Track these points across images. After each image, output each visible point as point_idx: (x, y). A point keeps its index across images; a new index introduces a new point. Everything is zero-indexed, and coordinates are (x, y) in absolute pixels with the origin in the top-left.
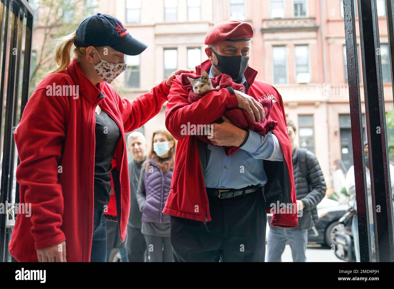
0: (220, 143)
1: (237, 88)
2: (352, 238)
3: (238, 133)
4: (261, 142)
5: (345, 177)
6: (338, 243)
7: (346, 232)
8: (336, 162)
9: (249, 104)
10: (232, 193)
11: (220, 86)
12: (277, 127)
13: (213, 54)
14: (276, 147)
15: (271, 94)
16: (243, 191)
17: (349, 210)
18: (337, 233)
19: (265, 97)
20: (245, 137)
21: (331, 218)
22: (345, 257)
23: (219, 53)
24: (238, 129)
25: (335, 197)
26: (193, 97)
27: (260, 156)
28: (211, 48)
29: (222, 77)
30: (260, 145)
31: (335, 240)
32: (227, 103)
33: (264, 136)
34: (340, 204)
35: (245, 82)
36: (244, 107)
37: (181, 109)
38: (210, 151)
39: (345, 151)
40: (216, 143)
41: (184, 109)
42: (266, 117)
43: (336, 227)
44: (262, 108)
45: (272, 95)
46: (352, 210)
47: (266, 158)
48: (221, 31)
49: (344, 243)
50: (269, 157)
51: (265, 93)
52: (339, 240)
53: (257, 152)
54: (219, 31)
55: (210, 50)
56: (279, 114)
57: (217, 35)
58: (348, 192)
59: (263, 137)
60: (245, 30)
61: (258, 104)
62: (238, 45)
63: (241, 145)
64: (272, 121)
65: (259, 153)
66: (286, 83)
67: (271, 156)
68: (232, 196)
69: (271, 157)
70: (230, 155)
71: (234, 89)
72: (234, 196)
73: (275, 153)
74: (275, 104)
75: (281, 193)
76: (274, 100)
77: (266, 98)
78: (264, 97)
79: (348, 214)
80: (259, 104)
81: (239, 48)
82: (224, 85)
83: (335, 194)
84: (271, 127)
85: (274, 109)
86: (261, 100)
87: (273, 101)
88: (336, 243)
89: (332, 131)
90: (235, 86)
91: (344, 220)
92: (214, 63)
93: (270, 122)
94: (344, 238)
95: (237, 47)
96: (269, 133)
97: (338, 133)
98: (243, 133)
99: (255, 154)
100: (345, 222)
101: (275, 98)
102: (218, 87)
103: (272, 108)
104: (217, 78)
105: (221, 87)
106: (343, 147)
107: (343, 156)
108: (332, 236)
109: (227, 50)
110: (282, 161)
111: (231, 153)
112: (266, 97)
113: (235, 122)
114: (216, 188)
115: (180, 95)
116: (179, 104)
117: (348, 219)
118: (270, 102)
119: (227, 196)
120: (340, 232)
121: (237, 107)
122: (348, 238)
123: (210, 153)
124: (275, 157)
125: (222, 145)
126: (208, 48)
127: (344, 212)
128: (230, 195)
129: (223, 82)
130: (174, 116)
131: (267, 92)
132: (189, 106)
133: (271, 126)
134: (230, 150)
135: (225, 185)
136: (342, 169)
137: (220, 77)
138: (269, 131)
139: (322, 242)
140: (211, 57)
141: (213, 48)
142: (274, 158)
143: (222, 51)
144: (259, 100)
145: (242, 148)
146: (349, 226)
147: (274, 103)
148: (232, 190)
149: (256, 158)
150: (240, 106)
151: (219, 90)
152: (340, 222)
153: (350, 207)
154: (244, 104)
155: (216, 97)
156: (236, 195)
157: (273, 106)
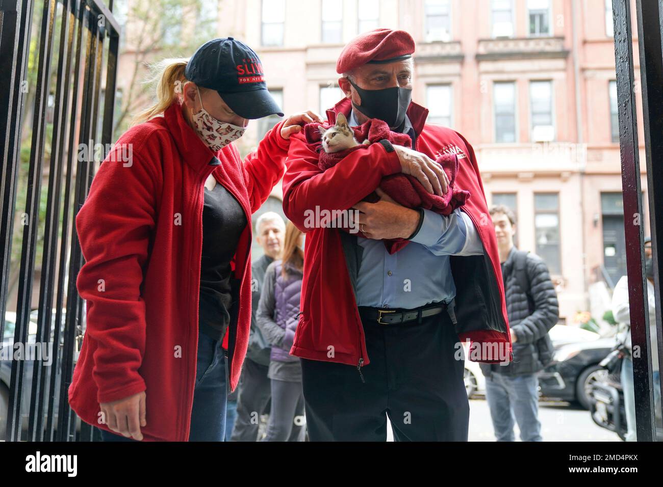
0: (378, 234)
1: (398, 141)
2: (621, 392)
3: (405, 217)
4: (445, 228)
5: (611, 294)
6: (598, 401)
7: (611, 383)
8: (595, 270)
9: (419, 166)
10: (400, 316)
11: (370, 141)
12: (469, 199)
13: (352, 88)
14: (470, 233)
15: (454, 146)
16: (419, 311)
17: (617, 348)
18: (596, 384)
19: (445, 150)
20: (418, 222)
21: (586, 360)
22: (609, 424)
23: (361, 86)
24: (405, 209)
25: (594, 326)
26: (327, 161)
27: (443, 250)
28: (347, 78)
29: (372, 123)
30: (442, 232)
31: (592, 395)
32: (383, 167)
33: (449, 218)
34: (601, 338)
35: (411, 128)
36: (411, 172)
37: (307, 182)
38: (362, 249)
39: (610, 252)
40: (371, 235)
41: (312, 182)
42: (450, 185)
43: (594, 375)
44: (442, 171)
45: (457, 147)
46: (622, 347)
47: (455, 253)
48: (360, 49)
49: (607, 400)
50: (459, 250)
51: (446, 145)
52: (598, 396)
53: (439, 245)
54: (357, 49)
55: (346, 82)
56: (471, 177)
57: (354, 55)
58: (616, 318)
59: (447, 219)
60: (399, 42)
61: (435, 164)
62: (389, 68)
63: (412, 236)
64: (460, 190)
65: (442, 246)
66: (515, 141)
67: (462, 248)
68: (401, 321)
69: (463, 251)
70: (396, 252)
71: (392, 142)
72: (404, 321)
73: (468, 244)
74: (463, 160)
75: (484, 306)
76: (461, 155)
77: (447, 152)
78: (444, 152)
79: (615, 353)
80: (437, 165)
81: (393, 74)
82: (375, 138)
83: (593, 321)
84: (459, 201)
85: (461, 169)
86: (439, 156)
87: (458, 156)
88: (594, 400)
89: (589, 219)
90: (395, 138)
91: (609, 363)
92: (354, 102)
93: (457, 193)
94: (608, 393)
95: (390, 71)
96: (457, 212)
97: (600, 224)
98: (414, 215)
99: (436, 248)
100: (610, 366)
101: (462, 152)
102: (366, 142)
103: (458, 168)
104: (363, 126)
105: (372, 142)
106: (606, 245)
107: (607, 261)
108: (588, 389)
109: (373, 79)
110: (481, 254)
111: (396, 250)
112: (447, 150)
113: (400, 199)
114: (375, 307)
115: (305, 159)
116: (304, 173)
117: (615, 361)
118: (453, 160)
119: (392, 320)
120: (602, 382)
121: (401, 174)
122: (615, 393)
123: (363, 251)
124: (469, 249)
125: (380, 239)
126: (343, 79)
127: (609, 351)
128: (397, 319)
129: (373, 133)
130: (296, 193)
131: (447, 142)
132: (320, 176)
133: (459, 199)
134: (395, 246)
135: (389, 302)
136: (606, 281)
137: (369, 125)
138: (456, 207)
139: (571, 398)
140: (349, 92)
141: (351, 78)
142: (468, 252)
143: (366, 81)
144: (436, 156)
145: (414, 240)
146: (616, 373)
147: (461, 160)
148: (400, 311)
149: (438, 253)
150: (405, 170)
151: (369, 145)
152: (601, 366)
153: (618, 343)
154: (411, 168)
155: (365, 158)
156: (407, 320)
157: (460, 164)
